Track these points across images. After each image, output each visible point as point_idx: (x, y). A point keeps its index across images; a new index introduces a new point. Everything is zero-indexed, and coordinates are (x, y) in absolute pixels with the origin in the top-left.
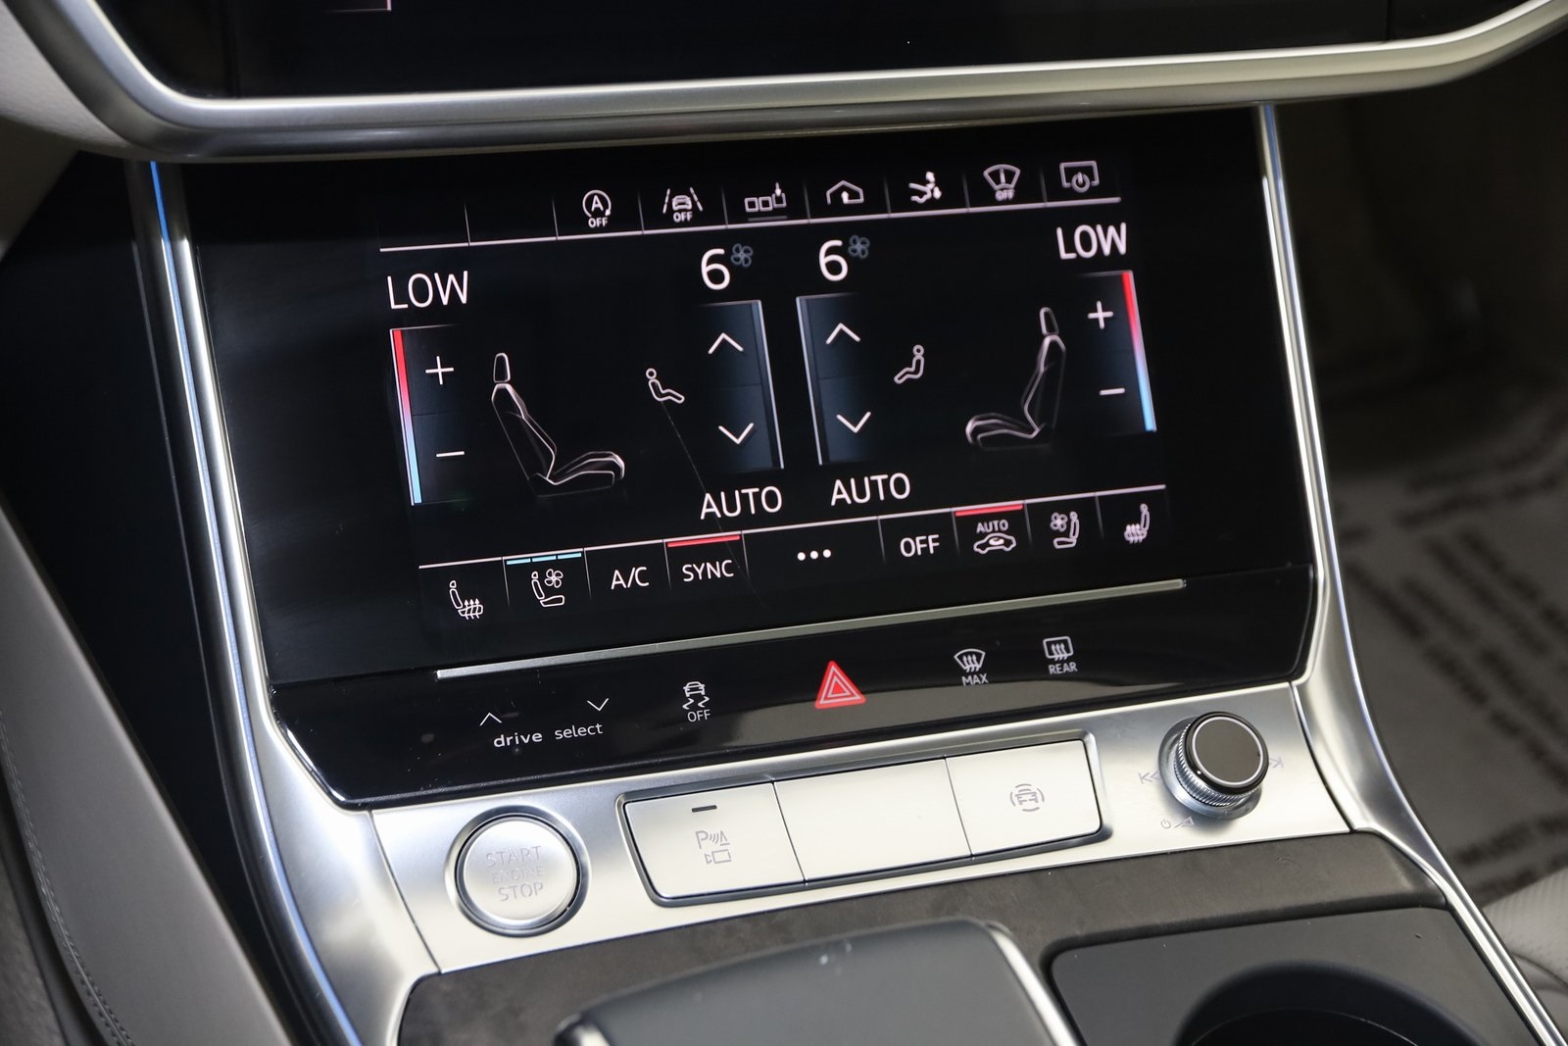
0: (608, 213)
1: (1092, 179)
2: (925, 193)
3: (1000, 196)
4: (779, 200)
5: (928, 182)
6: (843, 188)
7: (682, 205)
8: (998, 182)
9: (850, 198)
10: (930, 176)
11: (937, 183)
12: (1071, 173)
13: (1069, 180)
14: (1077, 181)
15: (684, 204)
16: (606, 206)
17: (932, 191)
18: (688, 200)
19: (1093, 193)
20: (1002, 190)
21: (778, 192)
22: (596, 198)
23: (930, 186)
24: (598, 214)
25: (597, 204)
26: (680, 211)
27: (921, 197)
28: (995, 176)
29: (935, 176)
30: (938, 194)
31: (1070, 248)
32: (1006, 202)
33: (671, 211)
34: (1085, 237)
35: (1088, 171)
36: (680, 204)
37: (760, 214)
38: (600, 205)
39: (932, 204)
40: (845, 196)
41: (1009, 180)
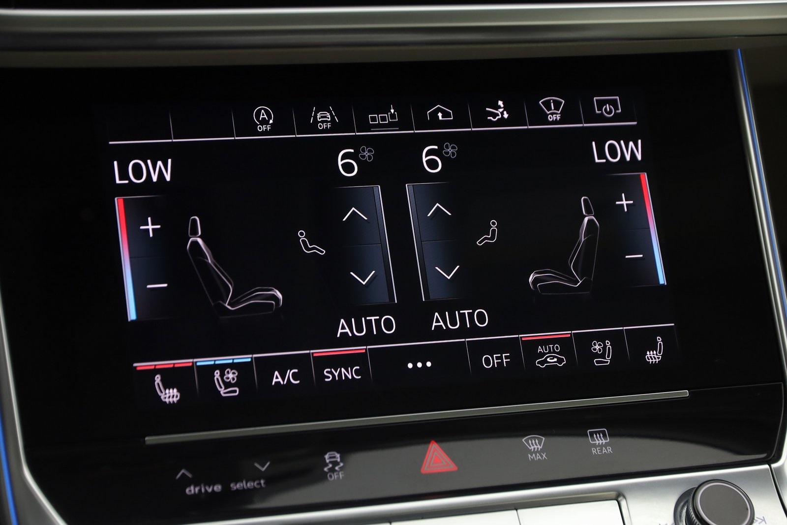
0: (271, 122)
1: (616, 108)
2: (498, 115)
3: (551, 118)
4: (393, 116)
5: (500, 107)
6: (439, 110)
7: (324, 117)
8: (549, 109)
9: (442, 117)
10: (500, 103)
11: (505, 108)
12: (601, 104)
13: (600, 109)
14: (606, 109)
15: (325, 117)
16: (270, 118)
17: (502, 113)
18: (328, 115)
19: (616, 118)
20: (552, 114)
21: (392, 111)
22: (263, 111)
23: (501, 110)
24: (264, 122)
25: (263, 116)
26: (323, 122)
27: (494, 118)
28: (547, 104)
29: (503, 104)
30: (506, 116)
31: (602, 155)
32: (555, 122)
33: (316, 122)
34: (612, 149)
35: (613, 103)
36: (322, 117)
37: (379, 125)
38: (265, 116)
39: (502, 123)
40: (440, 115)
41: (557, 108)
